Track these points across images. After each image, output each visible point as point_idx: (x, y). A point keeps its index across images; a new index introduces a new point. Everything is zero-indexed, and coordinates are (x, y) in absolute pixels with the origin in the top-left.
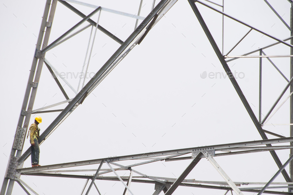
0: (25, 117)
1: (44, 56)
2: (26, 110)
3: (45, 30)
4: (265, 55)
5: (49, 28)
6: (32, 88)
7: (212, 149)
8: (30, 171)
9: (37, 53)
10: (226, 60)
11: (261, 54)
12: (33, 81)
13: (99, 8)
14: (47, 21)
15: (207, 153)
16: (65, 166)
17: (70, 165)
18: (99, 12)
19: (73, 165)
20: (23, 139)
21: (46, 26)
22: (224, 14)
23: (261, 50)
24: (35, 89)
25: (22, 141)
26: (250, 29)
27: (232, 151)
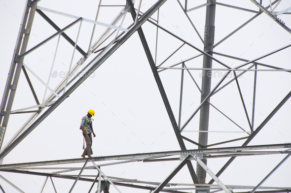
0: (3, 117)
1: (22, 61)
2: (5, 111)
3: (23, 37)
4: (186, 67)
5: (27, 35)
6: (10, 90)
7: (201, 152)
8: (10, 167)
9: (16, 58)
10: (158, 70)
11: (183, 67)
12: (12, 84)
13: (81, 19)
14: (26, 28)
15: (195, 155)
16: (48, 164)
17: (53, 163)
18: (79, 22)
19: (56, 163)
20: (2, 137)
21: (25, 32)
22: (158, 26)
23: (183, 63)
24: (14, 91)
25: (2, 140)
26: (184, 43)
27: (212, 155)
